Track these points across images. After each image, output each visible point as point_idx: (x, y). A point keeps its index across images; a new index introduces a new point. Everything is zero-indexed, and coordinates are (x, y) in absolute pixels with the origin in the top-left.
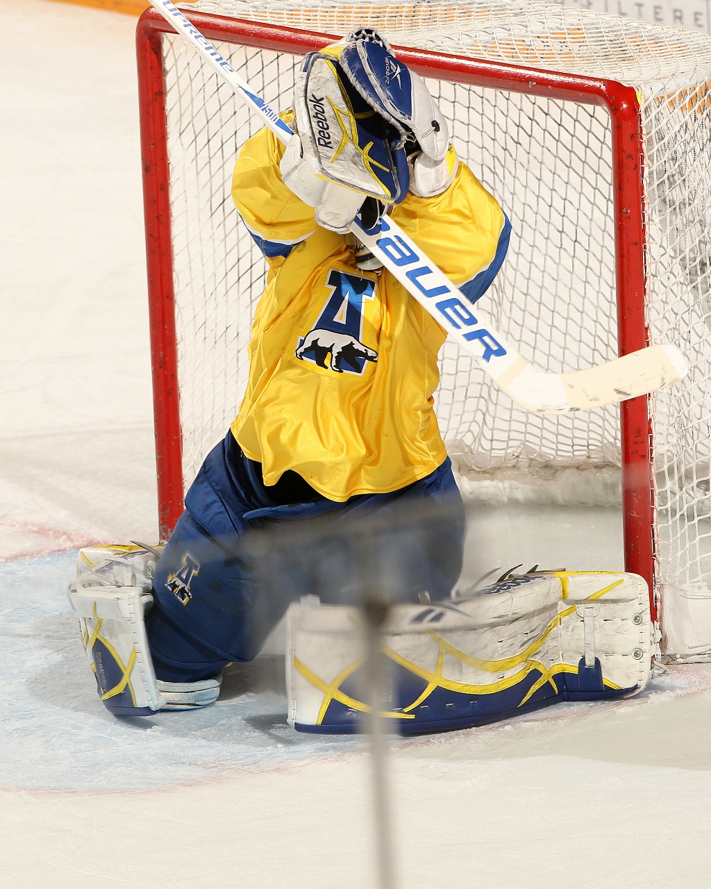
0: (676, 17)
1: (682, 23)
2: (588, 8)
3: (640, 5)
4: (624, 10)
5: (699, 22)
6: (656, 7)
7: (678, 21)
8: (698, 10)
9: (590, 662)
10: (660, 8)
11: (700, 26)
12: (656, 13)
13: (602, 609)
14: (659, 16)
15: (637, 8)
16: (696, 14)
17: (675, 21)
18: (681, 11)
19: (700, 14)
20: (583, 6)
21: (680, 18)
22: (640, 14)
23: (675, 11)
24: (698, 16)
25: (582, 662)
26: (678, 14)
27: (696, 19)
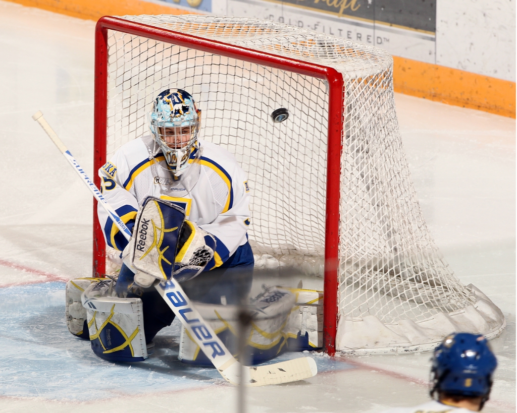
0: (358, 37)
1: (361, 40)
2: (315, 30)
3: (341, 30)
4: (332, 32)
5: (369, 40)
6: (348, 32)
7: (359, 39)
8: (369, 34)
9: (303, 333)
10: (350, 32)
11: (370, 42)
12: (348, 35)
13: (311, 309)
14: (349, 36)
15: (339, 31)
16: (368, 36)
17: (357, 39)
18: (360, 34)
19: (370, 36)
20: (312, 29)
21: (360, 38)
22: (340, 34)
23: (358, 34)
24: (369, 37)
25: (300, 333)
26: (359, 36)
27: (368, 39)
